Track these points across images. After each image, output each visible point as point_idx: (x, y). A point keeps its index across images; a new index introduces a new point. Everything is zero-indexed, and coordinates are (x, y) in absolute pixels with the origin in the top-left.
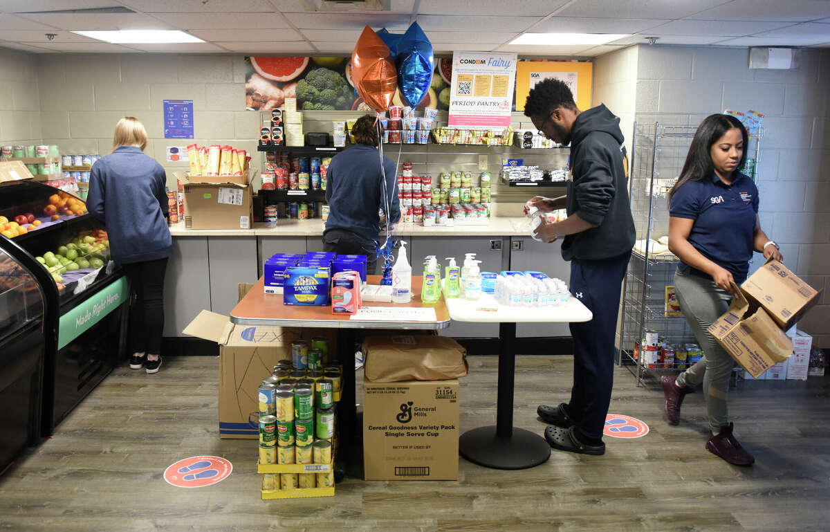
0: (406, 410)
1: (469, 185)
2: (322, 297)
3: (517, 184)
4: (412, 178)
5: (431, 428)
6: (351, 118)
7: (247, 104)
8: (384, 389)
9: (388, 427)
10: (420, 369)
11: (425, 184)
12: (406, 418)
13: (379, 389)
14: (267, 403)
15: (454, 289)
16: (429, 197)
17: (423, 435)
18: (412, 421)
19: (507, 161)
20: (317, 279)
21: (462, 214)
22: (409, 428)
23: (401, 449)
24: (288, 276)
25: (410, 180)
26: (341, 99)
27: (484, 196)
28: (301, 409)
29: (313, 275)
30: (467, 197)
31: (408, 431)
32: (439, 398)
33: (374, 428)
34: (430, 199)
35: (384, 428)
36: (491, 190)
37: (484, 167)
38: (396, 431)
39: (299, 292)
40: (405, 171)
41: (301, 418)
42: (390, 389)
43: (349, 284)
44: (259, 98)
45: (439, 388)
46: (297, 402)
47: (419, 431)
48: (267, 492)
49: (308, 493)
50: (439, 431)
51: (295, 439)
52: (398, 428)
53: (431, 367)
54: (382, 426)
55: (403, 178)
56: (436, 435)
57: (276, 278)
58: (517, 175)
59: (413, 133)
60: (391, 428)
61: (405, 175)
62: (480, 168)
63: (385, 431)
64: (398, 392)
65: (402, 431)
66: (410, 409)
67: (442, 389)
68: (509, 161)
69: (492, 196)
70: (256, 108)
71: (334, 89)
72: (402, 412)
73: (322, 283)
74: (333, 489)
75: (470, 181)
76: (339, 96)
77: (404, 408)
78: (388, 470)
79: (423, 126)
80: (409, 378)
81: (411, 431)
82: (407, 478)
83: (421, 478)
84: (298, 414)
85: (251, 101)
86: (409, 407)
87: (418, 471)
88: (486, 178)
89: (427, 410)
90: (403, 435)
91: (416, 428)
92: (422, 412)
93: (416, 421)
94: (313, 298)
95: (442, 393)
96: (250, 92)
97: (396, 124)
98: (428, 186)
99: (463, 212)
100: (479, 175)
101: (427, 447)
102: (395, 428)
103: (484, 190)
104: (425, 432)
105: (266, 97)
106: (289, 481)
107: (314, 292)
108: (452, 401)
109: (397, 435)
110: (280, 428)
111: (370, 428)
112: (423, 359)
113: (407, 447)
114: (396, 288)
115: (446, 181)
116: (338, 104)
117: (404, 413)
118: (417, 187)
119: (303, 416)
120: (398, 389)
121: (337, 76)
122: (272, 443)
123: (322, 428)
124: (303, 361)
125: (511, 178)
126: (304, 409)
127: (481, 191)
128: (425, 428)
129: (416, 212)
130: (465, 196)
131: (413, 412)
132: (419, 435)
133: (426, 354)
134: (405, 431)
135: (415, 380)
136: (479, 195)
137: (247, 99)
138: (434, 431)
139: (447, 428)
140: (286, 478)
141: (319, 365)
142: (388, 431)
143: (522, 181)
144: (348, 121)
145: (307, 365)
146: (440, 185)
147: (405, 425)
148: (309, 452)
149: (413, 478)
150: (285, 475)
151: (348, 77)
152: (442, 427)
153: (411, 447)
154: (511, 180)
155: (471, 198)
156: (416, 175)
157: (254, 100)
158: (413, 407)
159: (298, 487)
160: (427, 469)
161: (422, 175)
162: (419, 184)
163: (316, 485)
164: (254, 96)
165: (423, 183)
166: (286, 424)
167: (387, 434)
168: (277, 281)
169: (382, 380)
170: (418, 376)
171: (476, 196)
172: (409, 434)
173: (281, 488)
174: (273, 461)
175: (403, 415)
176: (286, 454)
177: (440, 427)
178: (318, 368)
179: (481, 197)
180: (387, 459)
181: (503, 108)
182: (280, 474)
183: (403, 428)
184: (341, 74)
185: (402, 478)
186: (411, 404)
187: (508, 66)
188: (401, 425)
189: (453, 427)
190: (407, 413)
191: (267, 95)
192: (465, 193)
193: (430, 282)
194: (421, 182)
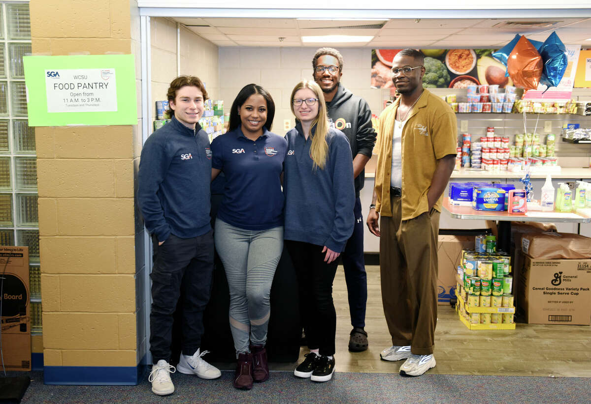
0: (557, 277)
1: (538, 144)
2: (501, 205)
3: (580, 142)
4: (494, 138)
5: (574, 289)
6: (450, 94)
7: (372, 84)
8: (543, 263)
9: (545, 289)
10: (567, 251)
11: (505, 142)
12: (557, 283)
13: (541, 263)
14: (473, 269)
15: (582, 203)
16: (508, 152)
17: (568, 294)
18: (560, 285)
19: (567, 125)
20: (498, 194)
21: (540, 163)
22: (559, 289)
23: (553, 303)
24: (480, 192)
25: (493, 139)
26: (442, 80)
27: (549, 151)
28: (498, 272)
29: (496, 192)
30: (538, 152)
31: (559, 291)
32: (580, 269)
33: (536, 289)
34: (509, 153)
35: (543, 289)
36: (554, 147)
37: (548, 130)
38: (551, 291)
39: (486, 202)
40: (488, 133)
41: (498, 277)
42: (548, 263)
43: (522, 195)
44: (381, 80)
45: (580, 263)
46: (495, 267)
47: (565, 291)
48: (473, 325)
49: (498, 327)
50: (579, 292)
51: (492, 291)
52: (552, 289)
53: (574, 249)
54: (541, 288)
55: (488, 138)
56: (577, 294)
57: (461, 196)
58: (579, 135)
59: (501, 105)
60: (547, 289)
61: (488, 136)
62: (545, 131)
63: (543, 291)
64: (553, 265)
65: (554, 291)
66: (560, 276)
67: (582, 264)
68: (569, 125)
69: (555, 152)
70: (379, 87)
71: (436, 73)
72: (555, 278)
73: (502, 196)
74: (514, 325)
75: (538, 140)
76: (440, 78)
77: (556, 276)
78: (543, 317)
79: (509, 100)
80: (559, 257)
81: (561, 291)
82: (556, 323)
83: (566, 323)
84: (496, 275)
85: (374, 82)
86: (559, 275)
87: (564, 318)
88: (551, 138)
89: (571, 277)
90: (555, 293)
91: (563, 289)
92: (568, 279)
93: (564, 285)
94: (496, 206)
95: (582, 266)
96: (374, 75)
97: (486, 98)
98: (507, 144)
99: (541, 162)
100: (545, 136)
101: (571, 302)
102: (550, 289)
103: (550, 147)
104: (570, 292)
105: (386, 79)
106: (488, 319)
107: (497, 202)
108: (588, 272)
109: (551, 294)
110: (484, 284)
111: (534, 289)
112: (569, 244)
113: (557, 302)
114: (545, 201)
115: (520, 141)
116: (439, 83)
117: (557, 279)
118: (498, 144)
119: (499, 276)
120: (553, 263)
121: (439, 63)
122: (478, 293)
123: (505, 286)
124: (484, 247)
125: (574, 137)
126: (500, 272)
127: (547, 148)
128: (569, 289)
129: (502, 162)
130: (536, 152)
131: (562, 278)
132: (566, 294)
133: (570, 241)
134: (556, 291)
135: (563, 258)
136: (545, 151)
137: (372, 81)
138: (575, 292)
139: (584, 290)
140: (486, 317)
141: (495, 250)
142: (545, 290)
143: (583, 139)
144: (448, 96)
145: (486, 250)
146: (515, 143)
147: (557, 287)
148: (500, 300)
149: (561, 323)
150: (486, 315)
151: (447, 64)
152: (581, 289)
153: (560, 302)
154: (575, 139)
155: (540, 153)
156: (496, 136)
157: (377, 81)
158: (562, 275)
159: (492, 322)
160: (570, 317)
161: (502, 136)
162: (500, 143)
163: (503, 321)
164: (377, 78)
165: (503, 141)
166: (487, 281)
167: (544, 293)
168: (462, 198)
169: (542, 258)
170: (565, 256)
171: (544, 151)
172: (559, 293)
173: (481, 323)
174: (478, 305)
175: (556, 280)
176: (485, 300)
177: (580, 290)
178: (494, 252)
179: (547, 152)
180: (544, 309)
181: (567, 86)
182: (481, 314)
183: (555, 289)
184: (442, 62)
185: (554, 323)
186: (561, 273)
187: (573, 55)
188: (554, 287)
189: (588, 289)
190: (558, 279)
191: (386, 77)
192: (536, 149)
193: (567, 198)
194: (501, 141)
